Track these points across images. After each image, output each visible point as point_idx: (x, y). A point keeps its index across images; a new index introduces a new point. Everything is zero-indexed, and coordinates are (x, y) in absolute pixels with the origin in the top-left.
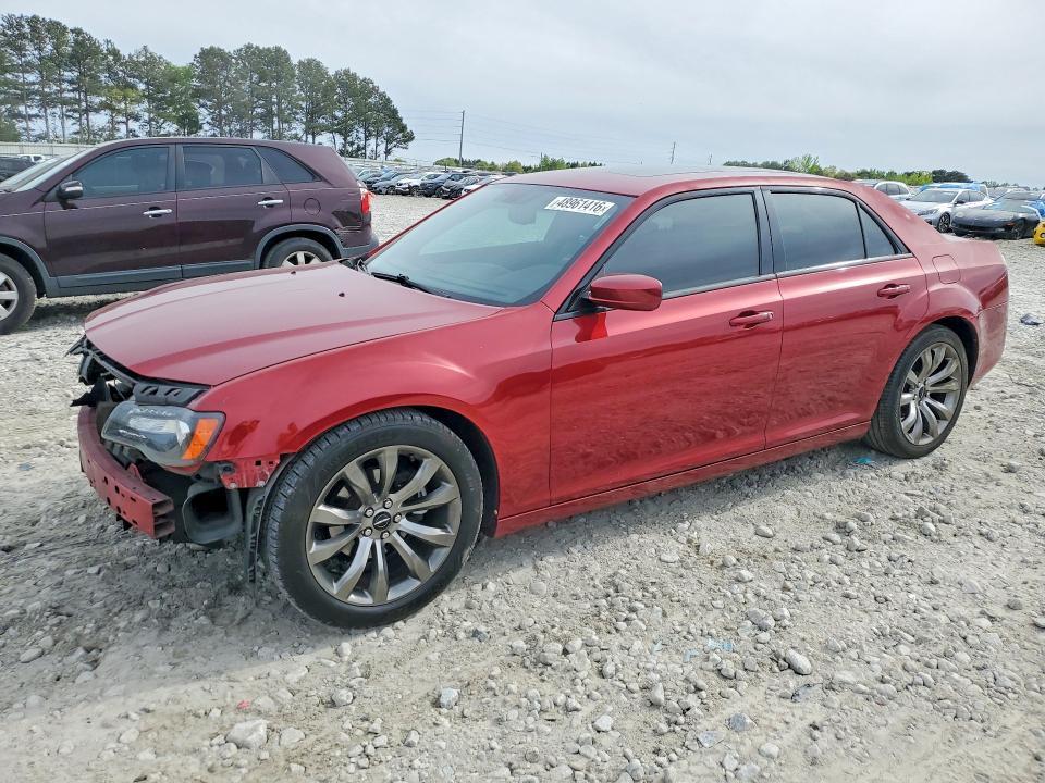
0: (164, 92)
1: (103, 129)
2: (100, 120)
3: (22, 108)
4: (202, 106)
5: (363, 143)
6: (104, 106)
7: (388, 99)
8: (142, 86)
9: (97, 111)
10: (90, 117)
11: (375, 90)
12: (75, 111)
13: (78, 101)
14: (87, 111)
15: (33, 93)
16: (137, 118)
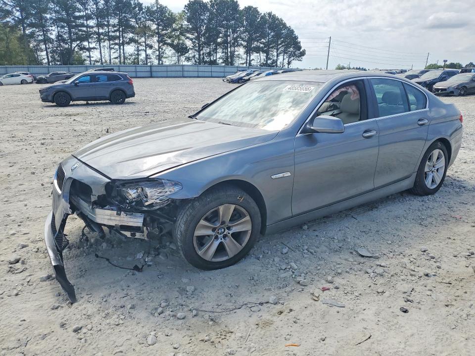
0: (166, 30)
1: (131, 55)
2: (130, 49)
3: (86, 44)
4: (188, 38)
5: (275, 58)
6: (132, 40)
7: (293, 30)
8: (154, 27)
9: (128, 43)
10: (125, 47)
11: (284, 25)
12: (116, 44)
13: (119, 37)
14: (123, 44)
15: (92, 34)
16: (151, 47)
